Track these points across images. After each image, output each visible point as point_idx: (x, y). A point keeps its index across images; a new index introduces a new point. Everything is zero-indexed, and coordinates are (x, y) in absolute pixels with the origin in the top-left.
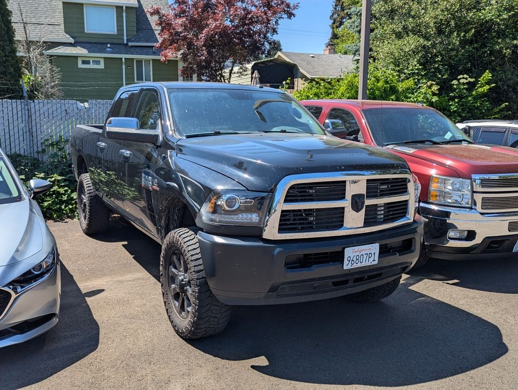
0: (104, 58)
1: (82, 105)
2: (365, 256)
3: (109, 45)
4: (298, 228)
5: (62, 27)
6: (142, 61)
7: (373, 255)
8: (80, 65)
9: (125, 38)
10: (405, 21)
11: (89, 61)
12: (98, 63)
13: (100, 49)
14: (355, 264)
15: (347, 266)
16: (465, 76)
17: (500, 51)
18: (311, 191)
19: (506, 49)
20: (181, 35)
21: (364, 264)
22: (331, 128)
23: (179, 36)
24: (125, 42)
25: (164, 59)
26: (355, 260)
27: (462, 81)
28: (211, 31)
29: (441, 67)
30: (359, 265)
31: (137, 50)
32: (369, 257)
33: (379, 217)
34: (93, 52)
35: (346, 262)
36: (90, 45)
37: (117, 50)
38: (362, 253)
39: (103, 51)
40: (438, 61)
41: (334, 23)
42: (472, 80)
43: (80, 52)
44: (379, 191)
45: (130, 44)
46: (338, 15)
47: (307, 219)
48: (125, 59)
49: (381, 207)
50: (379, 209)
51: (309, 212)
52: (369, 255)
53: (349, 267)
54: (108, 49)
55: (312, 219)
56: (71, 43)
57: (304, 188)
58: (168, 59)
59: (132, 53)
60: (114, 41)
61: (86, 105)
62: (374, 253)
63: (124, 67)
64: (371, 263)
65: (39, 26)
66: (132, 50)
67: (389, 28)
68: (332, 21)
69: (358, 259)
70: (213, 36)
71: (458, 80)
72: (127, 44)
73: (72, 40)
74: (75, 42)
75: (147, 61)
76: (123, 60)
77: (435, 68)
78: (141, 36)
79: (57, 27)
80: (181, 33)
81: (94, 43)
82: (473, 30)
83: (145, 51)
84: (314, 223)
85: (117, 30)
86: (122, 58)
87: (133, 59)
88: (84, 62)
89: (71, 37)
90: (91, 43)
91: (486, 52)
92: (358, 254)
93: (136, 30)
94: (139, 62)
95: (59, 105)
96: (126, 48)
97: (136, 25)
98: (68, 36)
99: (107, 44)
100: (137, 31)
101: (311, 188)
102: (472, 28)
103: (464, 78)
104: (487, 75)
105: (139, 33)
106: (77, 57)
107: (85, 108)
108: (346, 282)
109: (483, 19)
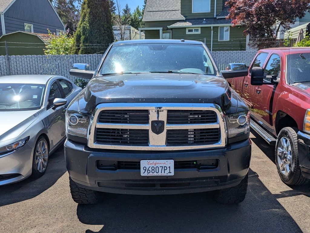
0: (201, 27)
2: (160, 169)
3: (204, 20)
4: (119, 142)
5: (180, 11)
6: (224, 27)
7: (168, 168)
8: (187, 33)
9: (215, 14)
11: (193, 30)
12: (197, 30)
13: (199, 22)
14: (151, 173)
15: (143, 173)
18: (126, 116)
20: (241, 9)
21: (160, 174)
22: (232, 69)
23: (240, 10)
24: (215, 17)
25: (234, 25)
26: (151, 170)
30: (155, 174)
32: (165, 170)
33: (190, 139)
34: (195, 24)
35: (142, 171)
36: (194, 20)
37: (209, 22)
38: (157, 165)
39: (201, 23)
43: (188, 25)
44: (189, 120)
45: (218, 18)
47: (122, 136)
48: (213, 27)
49: (191, 131)
50: (189, 133)
51: (124, 131)
52: (165, 168)
53: (146, 174)
54: (204, 22)
55: (126, 136)
56: (184, 20)
57: (113, 113)
59: (218, 23)
60: (208, 17)
62: (169, 167)
63: (212, 32)
64: (167, 174)
65: (168, 12)
66: (218, 21)
69: (154, 170)
70: (260, 8)
72: (216, 18)
73: (184, 18)
74: (186, 19)
76: (212, 28)
78: (225, 12)
79: (177, 11)
80: (241, 7)
81: (197, 19)
83: (226, 21)
84: (128, 139)
85: (211, 10)
87: (218, 27)
88: (189, 31)
89: (184, 16)
90: (195, 19)
92: (153, 165)
93: (222, 8)
96: (215, 20)
97: (222, 6)
98: (182, 16)
99: (203, 19)
101: (126, 114)
105: (224, 10)
106: (186, 28)
108: (154, 185)
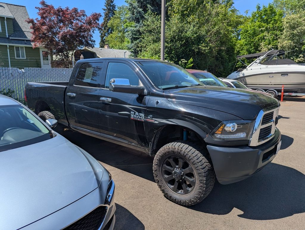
1: (20, 70)
6: (19, 47)
9: (7, 35)
10: (158, 35)
16: (184, 60)
17: (194, 50)
19: (196, 49)
20: (46, 35)
24: (7, 37)
27: (183, 62)
28: (65, 34)
29: (174, 56)
31: (15, 41)
37: (3, 41)
40: (173, 53)
41: (101, 35)
42: (186, 61)
45: (10, 38)
46: (103, 32)
48: (9, 46)
58: (36, 47)
59: (13, 43)
60: (1, 36)
61: (23, 70)
63: (8, 50)
66: (13, 41)
67: (151, 38)
68: (101, 34)
71: (182, 61)
72: (8, 38)
75: (22, 48)
77: (171, 56)
78: (17, 34)
80: (46, 33)
82: (184, 41)
83: (20, 42)
85: (2, 30)
86: (7, 45)
87: (14, 46)
91: (188, 50)
94: (17, 48)
95: (7, 71)
96: (8, 40)
97: (13, 28)
100: (14, 31)
102: (184, 40)
103: (183, 60)
104: (191, 60)
105: (15, 33)
107: (23, 72)
109: (187, 36)
